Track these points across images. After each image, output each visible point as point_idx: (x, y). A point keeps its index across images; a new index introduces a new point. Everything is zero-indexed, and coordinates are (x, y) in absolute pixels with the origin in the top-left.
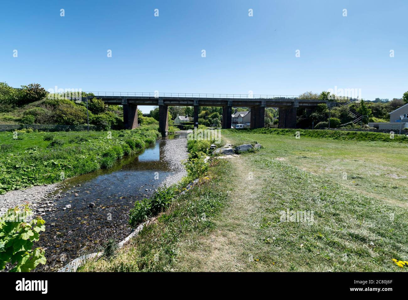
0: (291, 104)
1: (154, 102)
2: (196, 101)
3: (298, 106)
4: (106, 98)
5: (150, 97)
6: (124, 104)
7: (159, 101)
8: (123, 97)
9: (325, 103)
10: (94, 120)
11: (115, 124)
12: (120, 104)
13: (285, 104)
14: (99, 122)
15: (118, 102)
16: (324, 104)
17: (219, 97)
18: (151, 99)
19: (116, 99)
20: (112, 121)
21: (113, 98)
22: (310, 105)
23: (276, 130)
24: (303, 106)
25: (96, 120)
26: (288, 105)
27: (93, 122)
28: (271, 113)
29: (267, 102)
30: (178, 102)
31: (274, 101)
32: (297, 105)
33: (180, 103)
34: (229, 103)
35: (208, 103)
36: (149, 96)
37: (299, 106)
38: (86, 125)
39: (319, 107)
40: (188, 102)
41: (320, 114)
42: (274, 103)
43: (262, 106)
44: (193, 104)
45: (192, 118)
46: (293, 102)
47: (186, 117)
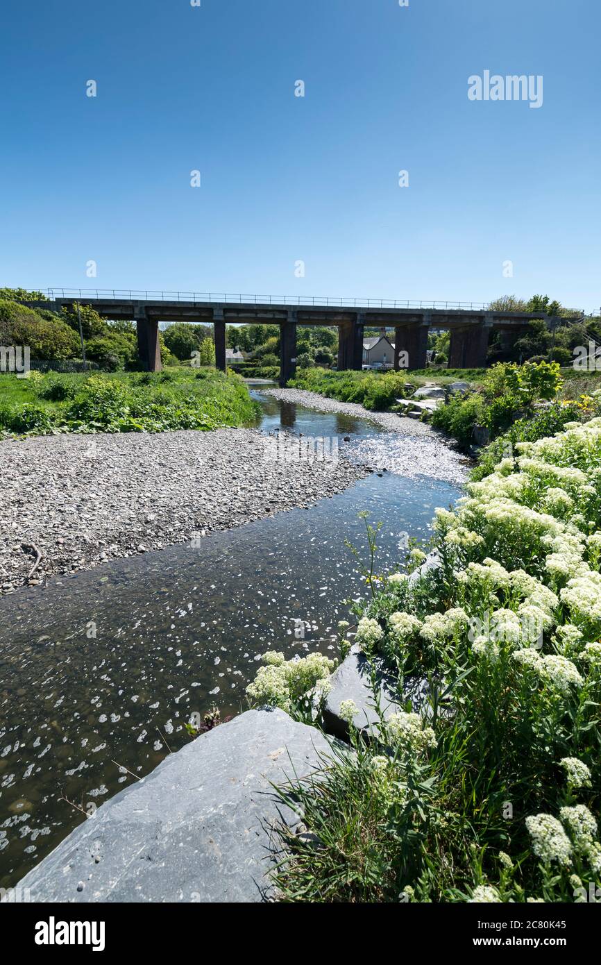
0: (477, 322)
1: (203, 315)
2: (293, 313)
3: (492, 325)
4: (98, 303)
5: (195, 303)
6: (138, 317)
7: (215, 312)
8: (137, 301)
9: (542, 319)
10: (89, 351)
11: (130, 360)
12: (131, 317)
13: (468, 321)
14: (102, 355)
15: (124, 312)
16: (541, 321)
17: (339, 305)
18: (197, 306)
19: (120, 306)
20: (124, 353)
21: (113, 303)
22: (513, 323)
23: (455, 372)
24: (500, 324)
25: (95, 351)
26: (473, 322)
27: (89, 356)
28: (440, 337)
29: (433, 315)
30: (253, 315)
31: (446, 314)
32: (490, 323)
33: (259, 315)
34: (359, 317)
35: (316, 318)
36: (192, 300)
37: (494, 324)
38: (78, 361)
39: (531, 326)
40: (274, 315)
41: (533, 341)
42: (446, 318)
43: (424, 324)
44: (285, 319)
45: (247, 355)
46: (484, 317)
47: (235, 351)
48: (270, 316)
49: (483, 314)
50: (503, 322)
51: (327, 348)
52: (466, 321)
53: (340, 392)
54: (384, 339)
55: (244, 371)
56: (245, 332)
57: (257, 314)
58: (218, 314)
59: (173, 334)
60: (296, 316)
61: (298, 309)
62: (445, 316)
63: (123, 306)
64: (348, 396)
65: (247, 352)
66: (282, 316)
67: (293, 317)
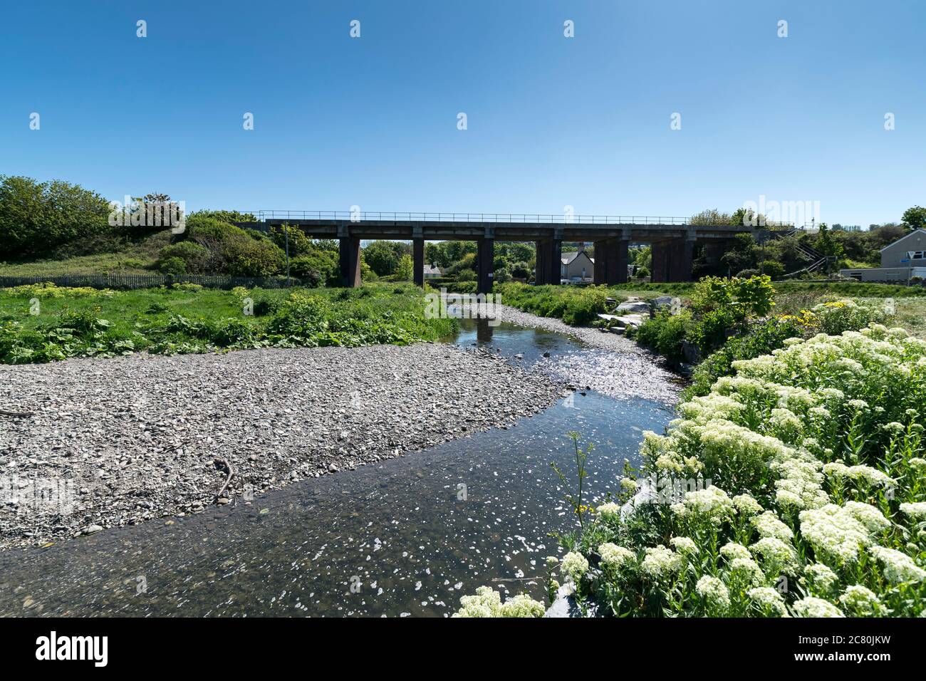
0: (680, 236)
1: (403, 233)
2: (491, 230)
3: (695, 239)
4: (304, 224)
5: (396, 222)
6: (341, 235)
7: (415, 230)
8: (340, 221)
9: (749, 232)
10: (294, 268)
11: (332, 276)
12: (334, 236)
13: (669, 236)
14: (305, 272)
15: (328, 231)
16: (748, 235)
17: (536, 222)
18: (397, 225)
19: (324, 226)
20: (327, 270)
21: (319, 224)
22: (718, 236)
23: (659, 286)
24: (704, 238)
25: (298, 268)
26: (675, 236)
27: (293, 272)
28: (642, 252)
29: (632, 230)
30: (452, 232)
31: (646, 228)
32: (693, 237)
33: (456, 233)
34: (556, 233)
35: (513, 234)
36: (393, 219)
37: (698, 238)
38: (282, 277)
39: (738, 240)
40: (472, 232)
41: (741, 254)
42: (647, 232)
43: (624, 239)
44: (483, 236)
45: (444, 270)
46: (686, 231)
47: (433, 267)
48: (468, 233)
49: (685, 229)
50: (707, 236)
51: (525, 263)
53: (538, 307)
54: (582, 255)
56: (443, 249)
57: (454, 231)
58: (417, 231)
59: (373, 251)
60: (493, 233)
61: (495, 226)
62: (645, 230)
63: (327, 226)
64: (547, 311)
65: (445, 267)
66: (480, 233)
67: (491, 234)
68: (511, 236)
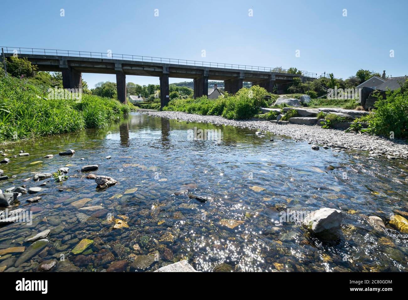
0: (267, 78)
1: (108, 67)
2: (167, 68)
3: (275, 80)
4: (33, 57)
5: (102, 59)
6: (63, 68)
7: (116, 66)
8: (62, 57)
15: (53, 64)
16: (299, 78)
17: (193, 65)
18: (104, 61)
19: (50, 60)
21: (45, 57)
22: (285, 79)
26: (265, 78)
29: (245, 73)
31: (252, 72)
32: (274, 78)
33: (145, 69)
34: (205, 72)
35: (180, 72)
36: (100, 57)
39: (295, 80)
40: (155, 69)
41: (297, 88)
42: (252, 75)
43: (241, 78)
44: (162, 72)
46: (271, 75)
47: (139, 97)
48: (152, 69)
49: (270, 74)
50: (280, 78)
51: (187, 96)
52: (262, 77)
54: (216, 90)
55: (142, 106)
57: (144, 68)
58: (118, 67)
60: (168, 70)
61: (169, 66)
62: (251, 74)
63: (52, 59)
66: (160, 70)
67: (167, 71)
68: (179, 73)
